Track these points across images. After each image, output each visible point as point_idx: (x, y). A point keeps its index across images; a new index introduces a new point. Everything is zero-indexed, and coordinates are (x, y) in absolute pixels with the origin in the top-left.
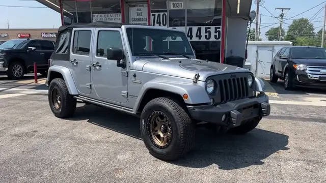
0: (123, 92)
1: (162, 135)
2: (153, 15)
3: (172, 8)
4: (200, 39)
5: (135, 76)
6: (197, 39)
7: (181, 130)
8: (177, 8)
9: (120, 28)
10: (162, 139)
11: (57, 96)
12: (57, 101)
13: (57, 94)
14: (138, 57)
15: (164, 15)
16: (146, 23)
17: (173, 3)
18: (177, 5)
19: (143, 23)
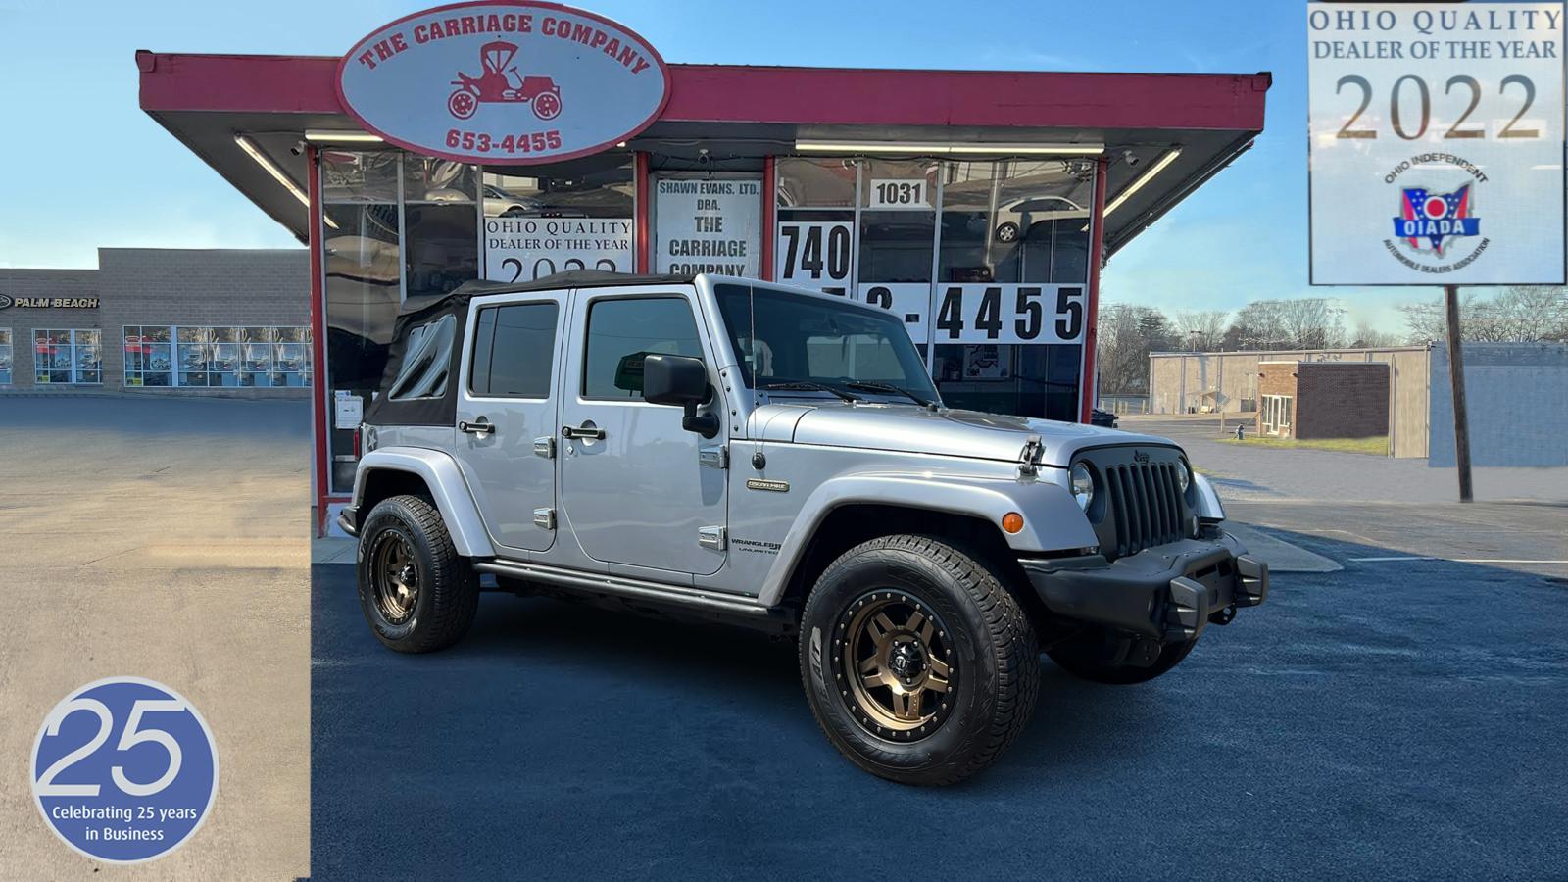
0: (703, 530)
1: (898, 689)
2: (786, 231)
3: (875, 204)
4: (993, 334)
5: (760, 463)
6: (982, 337)
7: (996, 660)
8: (898, 206)
9: (691, 282)
10: (898, 704)
11: (394, 567)
12: (395, 588)
13: (394, 560)
14: (767, 394)
15: (839, 235)
16: (737, 266)
17: (880, 182)
18: (900, 193)
19: (727, 266)
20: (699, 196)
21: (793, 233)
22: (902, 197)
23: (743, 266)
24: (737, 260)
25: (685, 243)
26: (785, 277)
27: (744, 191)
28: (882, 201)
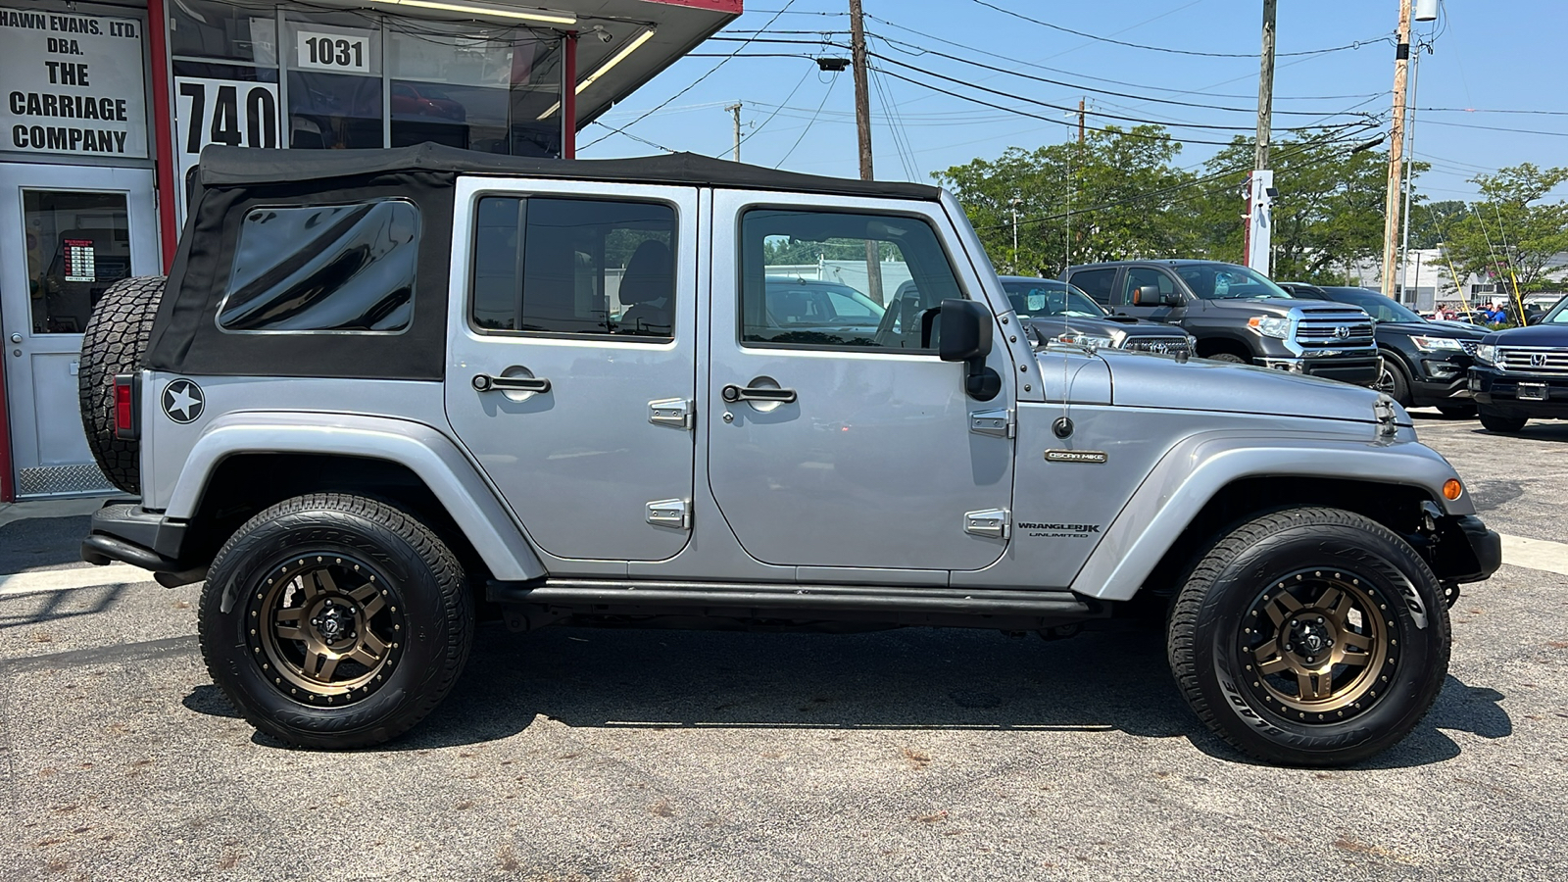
0: (972, 515)
2: (186, 89)
3: (304, 62)
5: (1063, 432)
8: (335, 67)
15: (261, 99)
16: (116, 133)
17: (310, 36)
18: (337, 51)
19: (101, 133)
20: (49, 33)
21: (197, 93)
22: (339, 57)
23: (124, 134)
24: (114, 126)
25: (33, 97)
26: (190, 151)
27: (116, 32)
28: (314, 60)
